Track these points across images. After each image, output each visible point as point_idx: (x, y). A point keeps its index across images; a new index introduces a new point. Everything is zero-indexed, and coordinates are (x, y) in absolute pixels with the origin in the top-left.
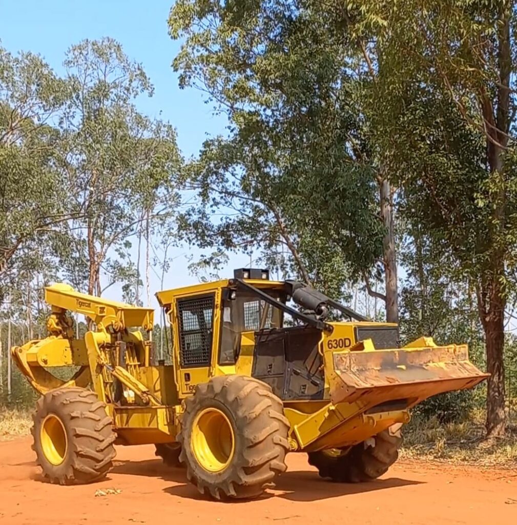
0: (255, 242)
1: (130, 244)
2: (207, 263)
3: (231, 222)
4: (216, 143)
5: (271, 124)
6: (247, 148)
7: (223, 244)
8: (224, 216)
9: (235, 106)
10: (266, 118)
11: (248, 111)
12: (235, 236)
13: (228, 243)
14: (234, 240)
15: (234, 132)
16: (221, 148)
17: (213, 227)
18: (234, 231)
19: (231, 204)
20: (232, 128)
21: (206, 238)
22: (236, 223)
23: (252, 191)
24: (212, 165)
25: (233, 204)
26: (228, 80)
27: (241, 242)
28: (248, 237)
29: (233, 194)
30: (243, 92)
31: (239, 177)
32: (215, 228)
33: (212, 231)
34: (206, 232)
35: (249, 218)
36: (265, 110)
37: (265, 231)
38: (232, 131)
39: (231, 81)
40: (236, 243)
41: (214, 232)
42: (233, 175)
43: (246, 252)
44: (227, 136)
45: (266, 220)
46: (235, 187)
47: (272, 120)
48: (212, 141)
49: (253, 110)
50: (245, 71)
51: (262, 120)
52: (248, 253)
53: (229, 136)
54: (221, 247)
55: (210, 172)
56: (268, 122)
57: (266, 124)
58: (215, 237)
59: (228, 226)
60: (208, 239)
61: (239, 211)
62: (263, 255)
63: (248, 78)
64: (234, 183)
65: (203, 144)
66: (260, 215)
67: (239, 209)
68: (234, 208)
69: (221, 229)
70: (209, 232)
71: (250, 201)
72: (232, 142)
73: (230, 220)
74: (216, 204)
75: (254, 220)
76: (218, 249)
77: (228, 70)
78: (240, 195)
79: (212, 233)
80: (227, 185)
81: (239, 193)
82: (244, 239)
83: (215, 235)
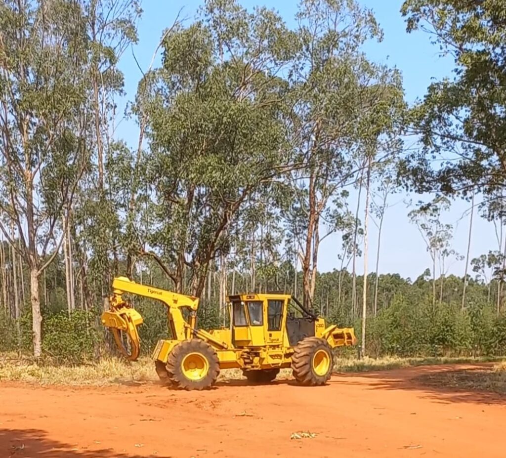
0: (476, 187)
1: (348, 193)
2: (424, 209)
3: (451, 167)
4: (442, 87)
5: (499, 64)
6: (474, 90)
7: (442, 190)
8: (446, 161)
9: (464, 47)
10: (496, 56)
11: (476, 50)
12: (456, 181)
13: (448, 189)
14: (453, 186)
15: (461, 74)
16: (446, 90)
17: (432, 172)
18: (454, 176)
19: (453, 148)
20: (458, 71)
21: (424, 184)
22: (457, 168)
23: (475, 133)
24: (436, 109)
25: (455, 149)
26: (456, 20)
27: (461, 187)
28: (469, 182)
29: (455, 138)
30: (471, 31)
31: (462, 120)
32: (435, 173)
33: (431, 177)
34: (425, 178)
35: (472, 161)
36: (494, 49)
37: (488, 174)
38: (459, 73)
39: (459, 21)
40: (456, 189)
41: (433, 178)
42: (457, 118)
43: (465, 197)
44: (453, 79)
45: (490, 164)
46: (458, 130)
47: (501, 59)
48: (437, 84)
49: (481, 48)
50: (475, 9)
51: (491, 59)
52: (467, 199)
53: (455, 79)
54: (440, 193)
55: (433, 116)
56: (497, 61)
57: (494, 63)
58: (434, 183)
59: (449, 171)
60: (427, 185)
61: (461, 155)
62: (486, 199)
63: (477, 16)
64: (457, 126)
65: (428, 88)
66: (482, 159)
67: (461, 153)
68: (457, 153)
69: (442, 174)
70: (429, 178)
71: (473, 144)
72: (458, 84)
73: (451, 165)
74: (438, 149)
75: (476, 163)
76: (437, 195)
77: (458, 10)
78: (463, 139)
79: (431, 179)
80: (450, 128)
81: (462, 136)
82: (464, 185)
83: (434, 181)
